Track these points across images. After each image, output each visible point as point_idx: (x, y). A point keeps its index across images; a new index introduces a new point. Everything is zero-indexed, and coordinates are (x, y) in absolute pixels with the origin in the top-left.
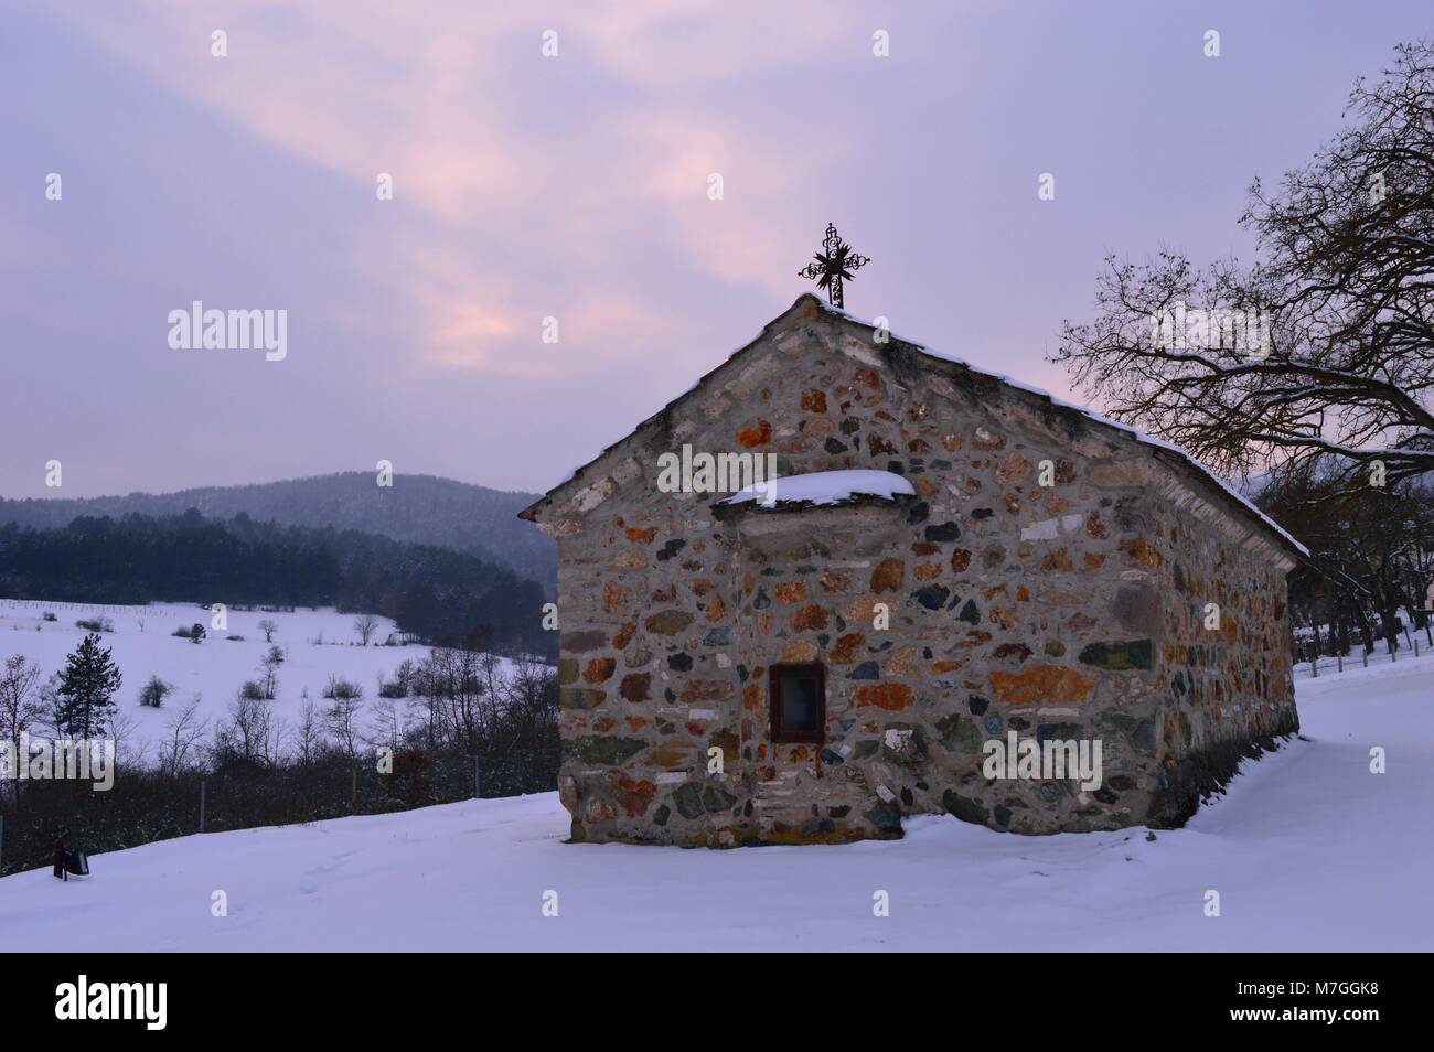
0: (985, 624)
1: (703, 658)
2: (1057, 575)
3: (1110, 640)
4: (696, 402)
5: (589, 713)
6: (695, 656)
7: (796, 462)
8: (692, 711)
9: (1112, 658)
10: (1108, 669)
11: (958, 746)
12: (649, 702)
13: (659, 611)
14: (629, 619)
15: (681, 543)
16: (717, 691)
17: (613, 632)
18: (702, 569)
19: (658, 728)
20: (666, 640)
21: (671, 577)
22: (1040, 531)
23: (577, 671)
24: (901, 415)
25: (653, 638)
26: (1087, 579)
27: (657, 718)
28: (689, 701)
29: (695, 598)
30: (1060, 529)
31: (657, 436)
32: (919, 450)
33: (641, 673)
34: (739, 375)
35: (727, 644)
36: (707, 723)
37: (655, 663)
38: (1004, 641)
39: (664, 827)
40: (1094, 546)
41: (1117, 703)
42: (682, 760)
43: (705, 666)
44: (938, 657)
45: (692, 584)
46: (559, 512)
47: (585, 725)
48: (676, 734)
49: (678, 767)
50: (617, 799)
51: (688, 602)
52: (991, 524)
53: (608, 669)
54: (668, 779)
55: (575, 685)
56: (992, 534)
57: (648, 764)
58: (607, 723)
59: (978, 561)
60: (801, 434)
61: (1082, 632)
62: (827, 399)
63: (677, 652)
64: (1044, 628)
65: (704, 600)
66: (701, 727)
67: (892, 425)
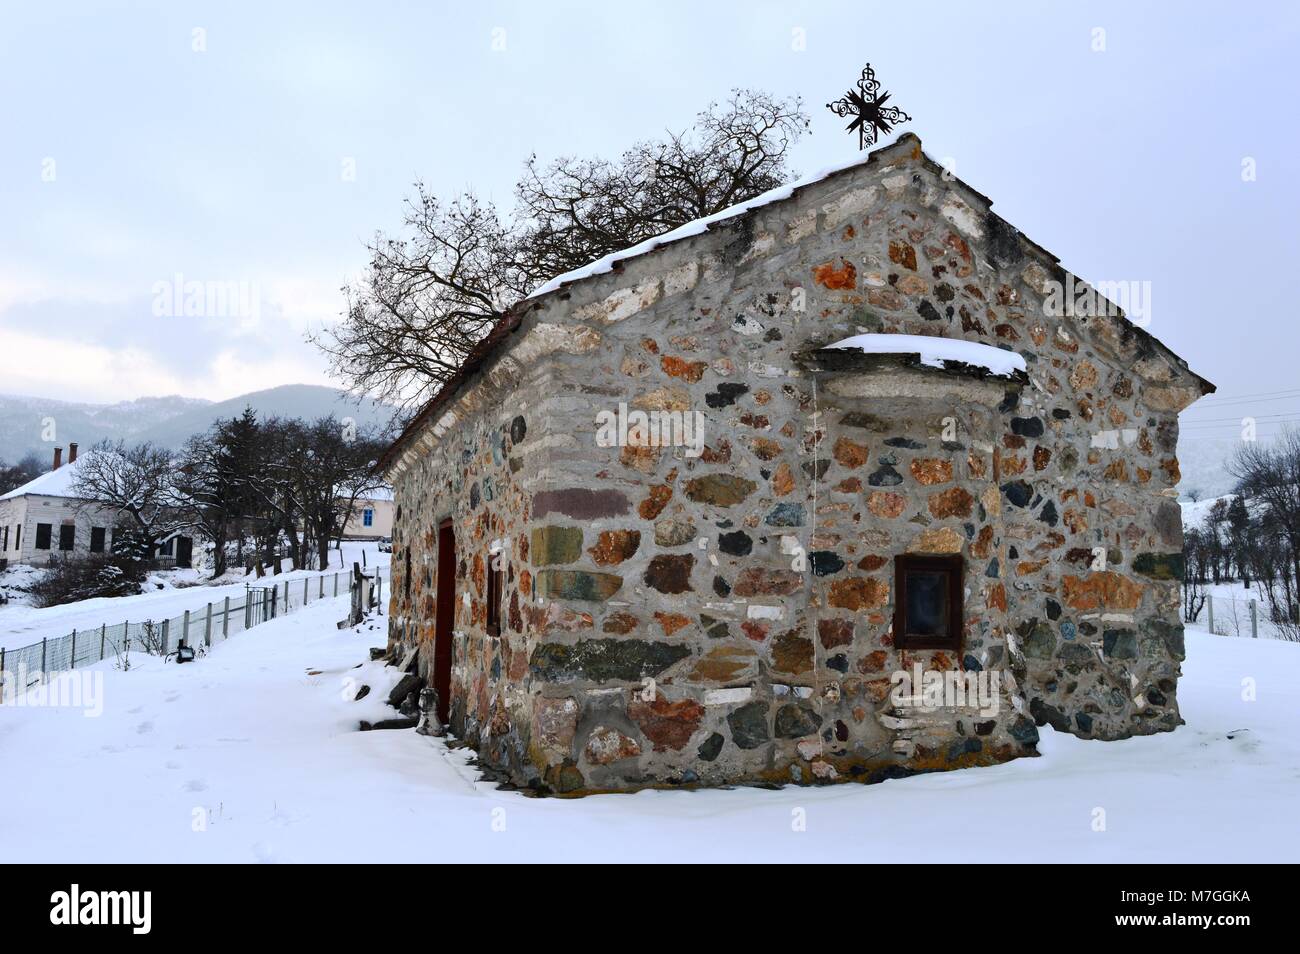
0: (1060, 528)
1: (765, 540)
2: (1117, 485)
3: (1155, 550)
4: (785, 216)
5: (597, 607)
6: (754, 535)
7: (887, 319)
8: (751, 608)
9: (1158, 569)
10: (1153, 578)
11: (1036, 652)
12: (690, 594)
13: (707, 473)
14: (660, 479)
15: (742, 389)
16: (786, 583)
17: (638, 495)
18: (768, 427)
19: (705, 629)
20: (715, 513)
21: (723, 430)
22: (1106, 440)
23: (580, 543)
24: (990, 294)
25: (696, 509)
26: (1138, 492)
27: (702, 615)
28: (747, 594)
29: (759, 463)
30: (1120, 440)
31: (733, 244)
32: (1008, 336)
33: (678, 553)
34: (838, 198)
35: (798, 524)
36: (769, 623)
37: (701, 542)
38: (1074, 545)
39: (712, 763)
40: (1143, 462)
41: (1159, 610)
42: (740, 672)
43: (765, 550)
44: (1024, 558)
45: (753, 444)
46: (580, 314)
47: (592, 624)
48: (729, 638)
49: (736, 681)
50: (642, 729)
51: (748, 466)
52: (1068, 426)
53: (629, 545)
54: (722, 698)
55: (574, 566)
56: (1068, 436)
57: (693, 678)
58: (626, 621)
59: (1055, 462)
60: (891, 288)
61: (1133, 541)
62: (917, 256)
63: (733, 530)
64: (1107, 535)
65: (769, 466)
66: (763, 628)
67: (981, 303)
